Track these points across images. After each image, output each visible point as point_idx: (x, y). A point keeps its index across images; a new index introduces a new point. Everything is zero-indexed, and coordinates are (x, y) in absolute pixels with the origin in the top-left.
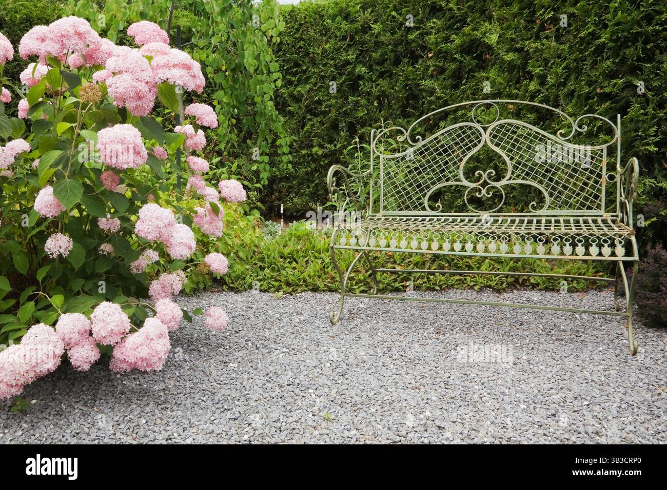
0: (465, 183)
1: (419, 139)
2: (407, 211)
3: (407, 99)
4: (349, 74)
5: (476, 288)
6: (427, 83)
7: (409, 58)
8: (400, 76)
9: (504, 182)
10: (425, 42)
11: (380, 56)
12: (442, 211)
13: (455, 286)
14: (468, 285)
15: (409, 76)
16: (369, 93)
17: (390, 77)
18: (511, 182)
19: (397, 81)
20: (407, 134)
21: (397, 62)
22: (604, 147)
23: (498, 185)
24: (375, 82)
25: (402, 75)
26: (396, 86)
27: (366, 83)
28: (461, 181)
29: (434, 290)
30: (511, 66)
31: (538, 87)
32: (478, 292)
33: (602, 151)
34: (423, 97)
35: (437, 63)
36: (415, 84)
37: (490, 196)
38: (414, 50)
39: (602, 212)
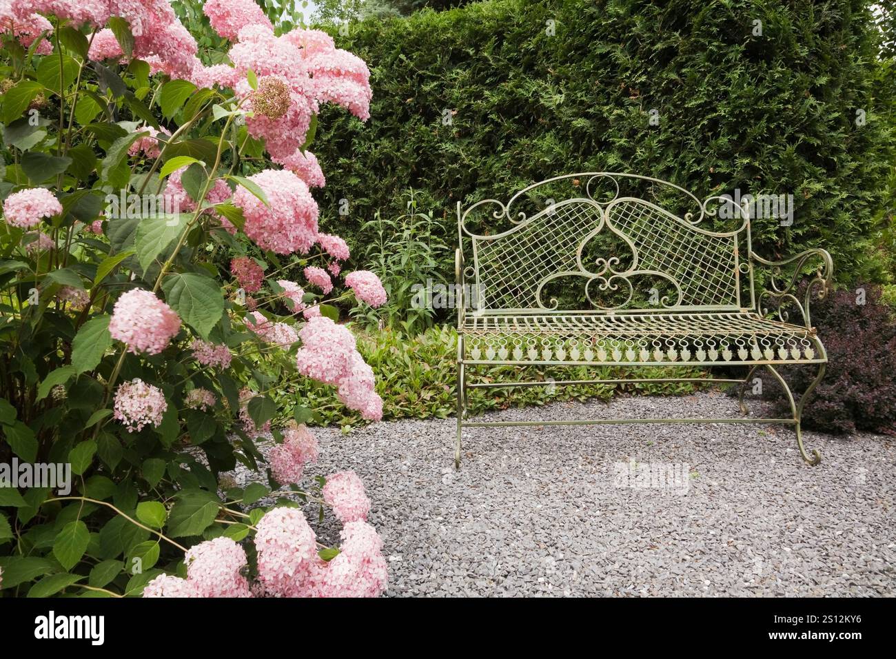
0: (584, 273)
1: (522, 216)
2: (513, 309)
3: (418, 165)
4: (339, 128)
5: (582, 399)
6: (448, 147)
7: (421, 114)
8: (410, 135)
9: (630, 272)
10: (445, 97)
11: (382, 108)
12: (558, 309)
13: (558, 399)
14: (571, 396)
15: (423, 137)
16: (366, 155)
17: (397, 135)
18: (638, 272)
19: (405, 141)
20: (506, 210)
21: (405, 118)
22: (735, 233)
23: (624, 275)
24: (373, 141)
25: (413, 136)
26: (403, 147)
27: (362, 142)
28: (579, 271)
29: (535, 405)
30: (580, 135)
31: (620, 161)
32: (584, 404)
33: (733, 238)
34: (442, 165)
35: (464, 124)
36: (431, 147)
37: (615, 289)
38: (429, 105)
39: (737, 307)
